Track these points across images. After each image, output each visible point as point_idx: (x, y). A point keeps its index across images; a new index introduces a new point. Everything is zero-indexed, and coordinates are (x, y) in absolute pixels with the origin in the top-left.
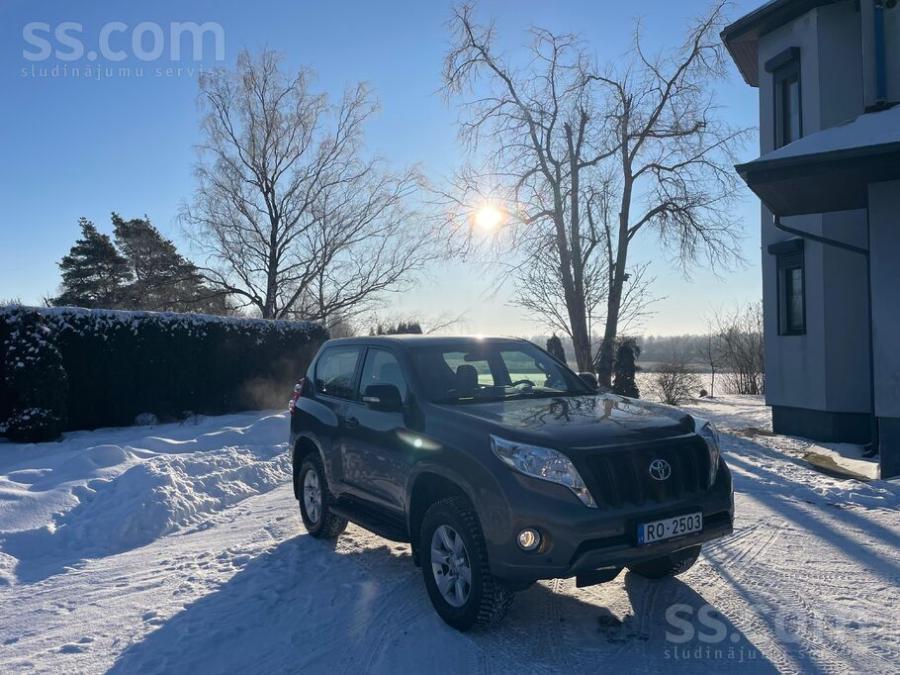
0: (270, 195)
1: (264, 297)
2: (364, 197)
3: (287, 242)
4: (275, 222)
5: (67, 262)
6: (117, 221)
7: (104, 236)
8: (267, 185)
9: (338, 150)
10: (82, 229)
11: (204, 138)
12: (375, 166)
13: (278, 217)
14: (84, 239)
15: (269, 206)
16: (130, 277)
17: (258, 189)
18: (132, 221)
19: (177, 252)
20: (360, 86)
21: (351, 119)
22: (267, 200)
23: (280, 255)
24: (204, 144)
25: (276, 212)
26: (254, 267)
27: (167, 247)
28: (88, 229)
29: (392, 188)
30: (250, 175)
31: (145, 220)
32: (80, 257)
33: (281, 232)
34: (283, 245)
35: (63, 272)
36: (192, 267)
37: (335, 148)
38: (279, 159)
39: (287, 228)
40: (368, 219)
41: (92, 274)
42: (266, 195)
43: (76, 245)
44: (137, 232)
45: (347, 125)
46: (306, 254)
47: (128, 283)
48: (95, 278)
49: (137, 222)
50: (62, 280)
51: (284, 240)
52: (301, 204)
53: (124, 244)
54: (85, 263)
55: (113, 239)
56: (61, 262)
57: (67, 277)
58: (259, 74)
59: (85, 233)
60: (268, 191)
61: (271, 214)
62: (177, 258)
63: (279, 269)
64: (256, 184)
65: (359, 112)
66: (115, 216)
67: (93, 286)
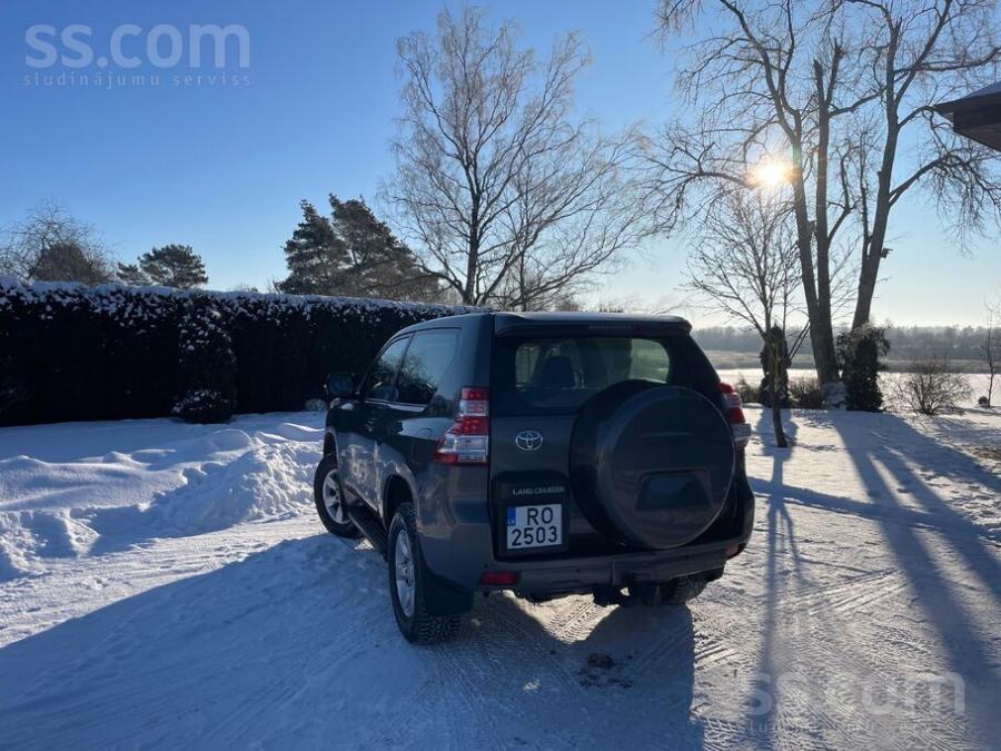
0: (471, 169)
1: (464, 281)
2: (576, 166)
3: (490, 220)
4: (476, 199)
5: (291, 246)
6: (334, 202)
7: (323, 218)
8: (468, 157)
9: (545, 114)
10: (303, 212)
11: (403, 110)
12: (586, 131)
13: (480, 192)
14: (306, 222)
15: (470, 180)
16: (348, 261)
17: (458, 163)
18: (348, 202)
19: (391, 234)
20: (571, 36)
21: (559, 77)
22: (468, 174)
23: (481, 234)
24: (403, 116)
25: (478, 185)
26: (455, 249)
27: (381, 229)
28: (309, 211)
29: (607, 154)
30: (450, 147)
31: (360, 201)
32: (303, 241)
33: (481, 210)
34: (485, 225)
35: (288, 256)
36: (405, 250)
37: (542, 112)
38: (483, 127)
39: (489, 205)
40: (579, 190)
41: (312, 258)
42: (467, 168)
43: (299, 228)
44: (354, 214)
45: (555, 84)
46: (506, 235)
47: (347, 267)
48: (316, 261)
49: (354, 203)
50: (286, 263)
51: (486, 219)
52: (504, 177)
53: (342, 227)
54: (307, 246)
55: (331, 221)
56: (286, 246)
57: (291, 260)
58: (461, 33)
59: (306, 215)
60: (469, 163)
61: (472, 190)
62: (391, 240)
63: (479, 251)
64: (457, 157)
65: (569, 67)
66: (333, 198)
67: (313, 269)
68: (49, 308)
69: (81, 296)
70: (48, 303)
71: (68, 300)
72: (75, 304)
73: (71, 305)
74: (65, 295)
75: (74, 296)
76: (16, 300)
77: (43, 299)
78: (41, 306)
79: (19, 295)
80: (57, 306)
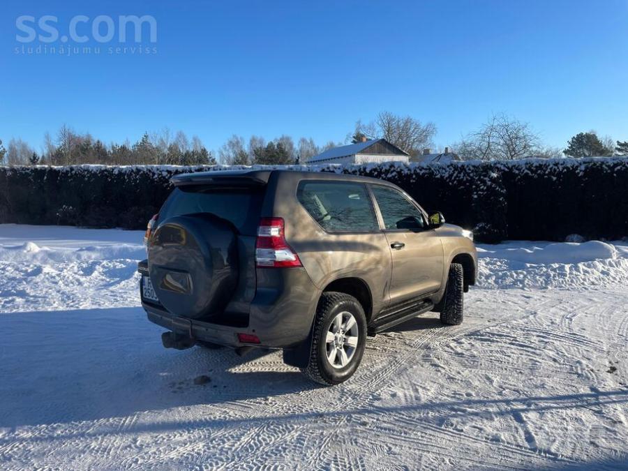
68: (414, 176)
69: (430, 169)
70: (415, 173)
71: (423, 171)
72: (426, 173)
73: (424, 174)
74: (422, 169)
75: (426, 169)
76: (399, 173)
77: (412, 172)
78: (411, 175)
79: (401, 170)
80: (417, 174)
